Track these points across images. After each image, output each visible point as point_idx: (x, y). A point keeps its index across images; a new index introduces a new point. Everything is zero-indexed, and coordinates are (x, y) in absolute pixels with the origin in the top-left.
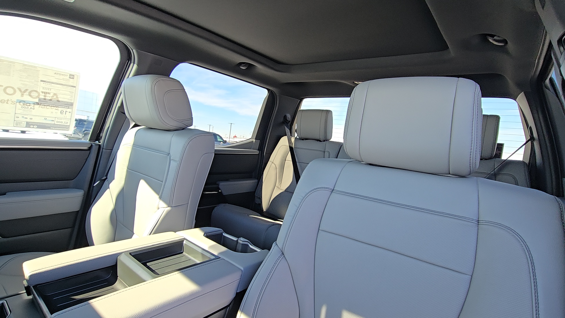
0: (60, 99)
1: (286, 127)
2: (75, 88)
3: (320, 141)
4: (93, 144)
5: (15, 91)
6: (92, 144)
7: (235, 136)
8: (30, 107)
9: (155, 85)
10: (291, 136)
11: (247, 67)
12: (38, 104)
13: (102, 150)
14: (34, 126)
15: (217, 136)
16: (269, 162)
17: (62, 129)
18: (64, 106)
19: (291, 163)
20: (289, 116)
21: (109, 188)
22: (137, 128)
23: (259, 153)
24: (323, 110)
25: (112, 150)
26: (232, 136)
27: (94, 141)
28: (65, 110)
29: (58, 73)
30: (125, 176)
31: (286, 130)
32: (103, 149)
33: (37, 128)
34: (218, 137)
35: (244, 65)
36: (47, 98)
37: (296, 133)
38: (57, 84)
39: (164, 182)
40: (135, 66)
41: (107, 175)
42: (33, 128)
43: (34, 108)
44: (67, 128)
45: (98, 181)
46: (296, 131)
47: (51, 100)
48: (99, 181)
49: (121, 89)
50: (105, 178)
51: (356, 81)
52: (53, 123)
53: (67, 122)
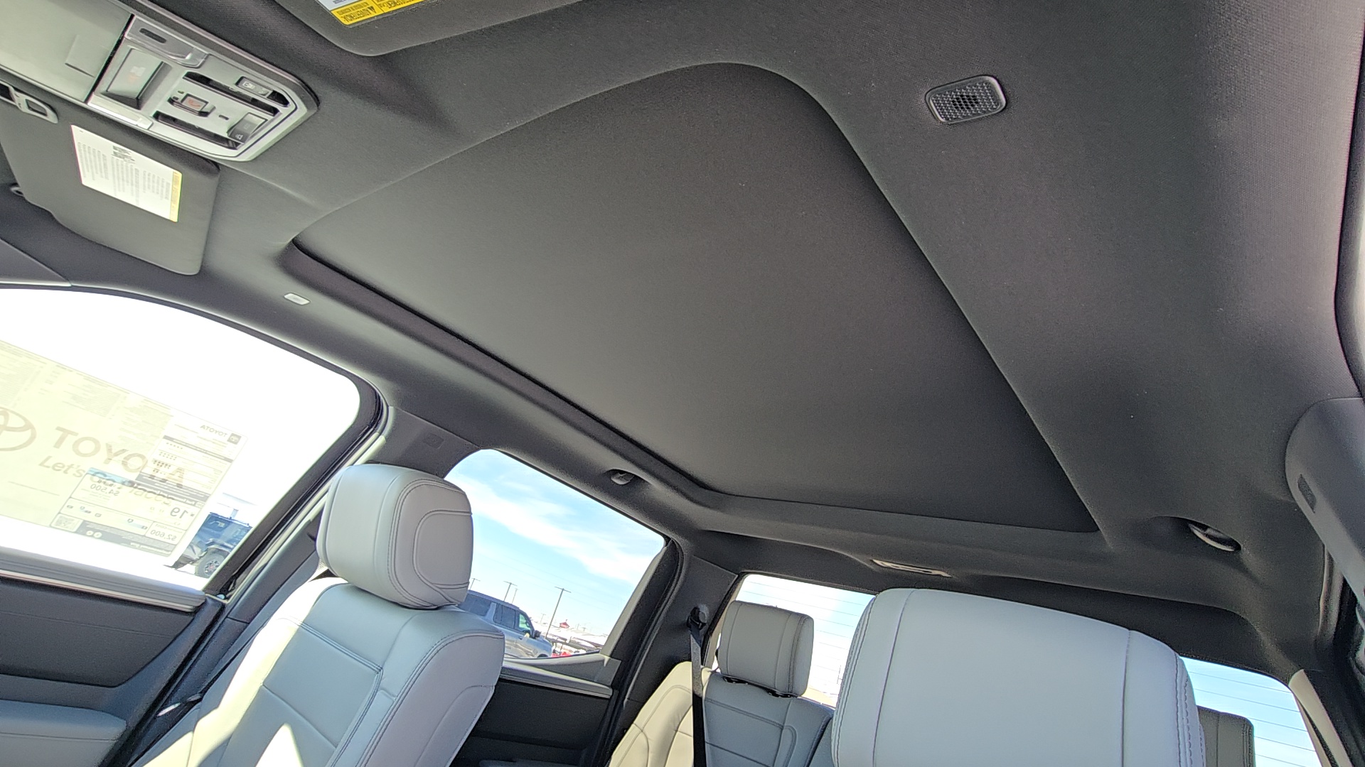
0: (184, 483)
1: (692, 637)
2: (229, 464)
3: (774, 694)
4: (210, 601)
5: (97, 449)
6: (206, 600)
7: (565, 624)
8: (109, 488)
9: (407, 494)
10: (702, 664)
11: (627, 482)
12: (132, 484)
13: (224, 621)
14: (96, 535)
15: (521, 616)
16: (633, 726)
17: (155, 550)
18: (187, 499)
19: (690, 741)
20: (705, 612)
21: (193, 731)
22: (329, 581)
23: (612, 696)
24: (791, 613)
25: (249, 623)
26: (557, 622)
27: (214, 593)
28: (183, 507)
29: (208, 427)
30: (248, 706)
31: (692, 643)
32: (227, 617)
33: (100, 538)
34: (522, 619)
35: (622, 475)
36: (157, 475)
37: (715, 658)
38: (196, 449)
39: (339, 747)
40: (382, 439)
41: (204, 692)
42: (92, 536)
43: (118, 492)
44: (168, 551)
45: (174, 704)
46: (717, 654)
47: (164, 481)
48: (177, 705)
49: (331, 484)
50: (197, 697)
51: (877, 560)
52: (142, 532)
53: (175, 537)
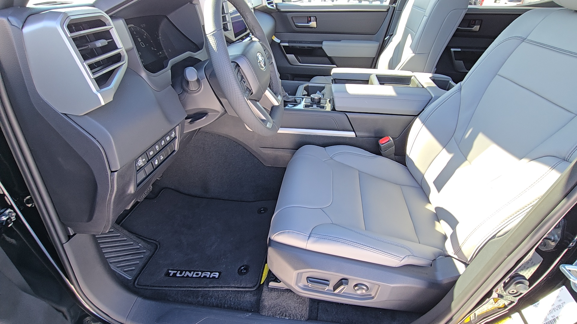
6: (390, 7)
13: (395, 12)
27: (392, 4)
32: (396, 10)
48: (389, 36)
50: (392, 33)
